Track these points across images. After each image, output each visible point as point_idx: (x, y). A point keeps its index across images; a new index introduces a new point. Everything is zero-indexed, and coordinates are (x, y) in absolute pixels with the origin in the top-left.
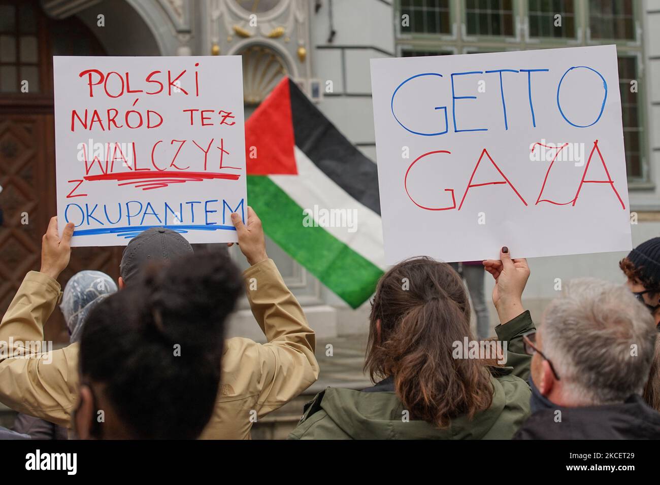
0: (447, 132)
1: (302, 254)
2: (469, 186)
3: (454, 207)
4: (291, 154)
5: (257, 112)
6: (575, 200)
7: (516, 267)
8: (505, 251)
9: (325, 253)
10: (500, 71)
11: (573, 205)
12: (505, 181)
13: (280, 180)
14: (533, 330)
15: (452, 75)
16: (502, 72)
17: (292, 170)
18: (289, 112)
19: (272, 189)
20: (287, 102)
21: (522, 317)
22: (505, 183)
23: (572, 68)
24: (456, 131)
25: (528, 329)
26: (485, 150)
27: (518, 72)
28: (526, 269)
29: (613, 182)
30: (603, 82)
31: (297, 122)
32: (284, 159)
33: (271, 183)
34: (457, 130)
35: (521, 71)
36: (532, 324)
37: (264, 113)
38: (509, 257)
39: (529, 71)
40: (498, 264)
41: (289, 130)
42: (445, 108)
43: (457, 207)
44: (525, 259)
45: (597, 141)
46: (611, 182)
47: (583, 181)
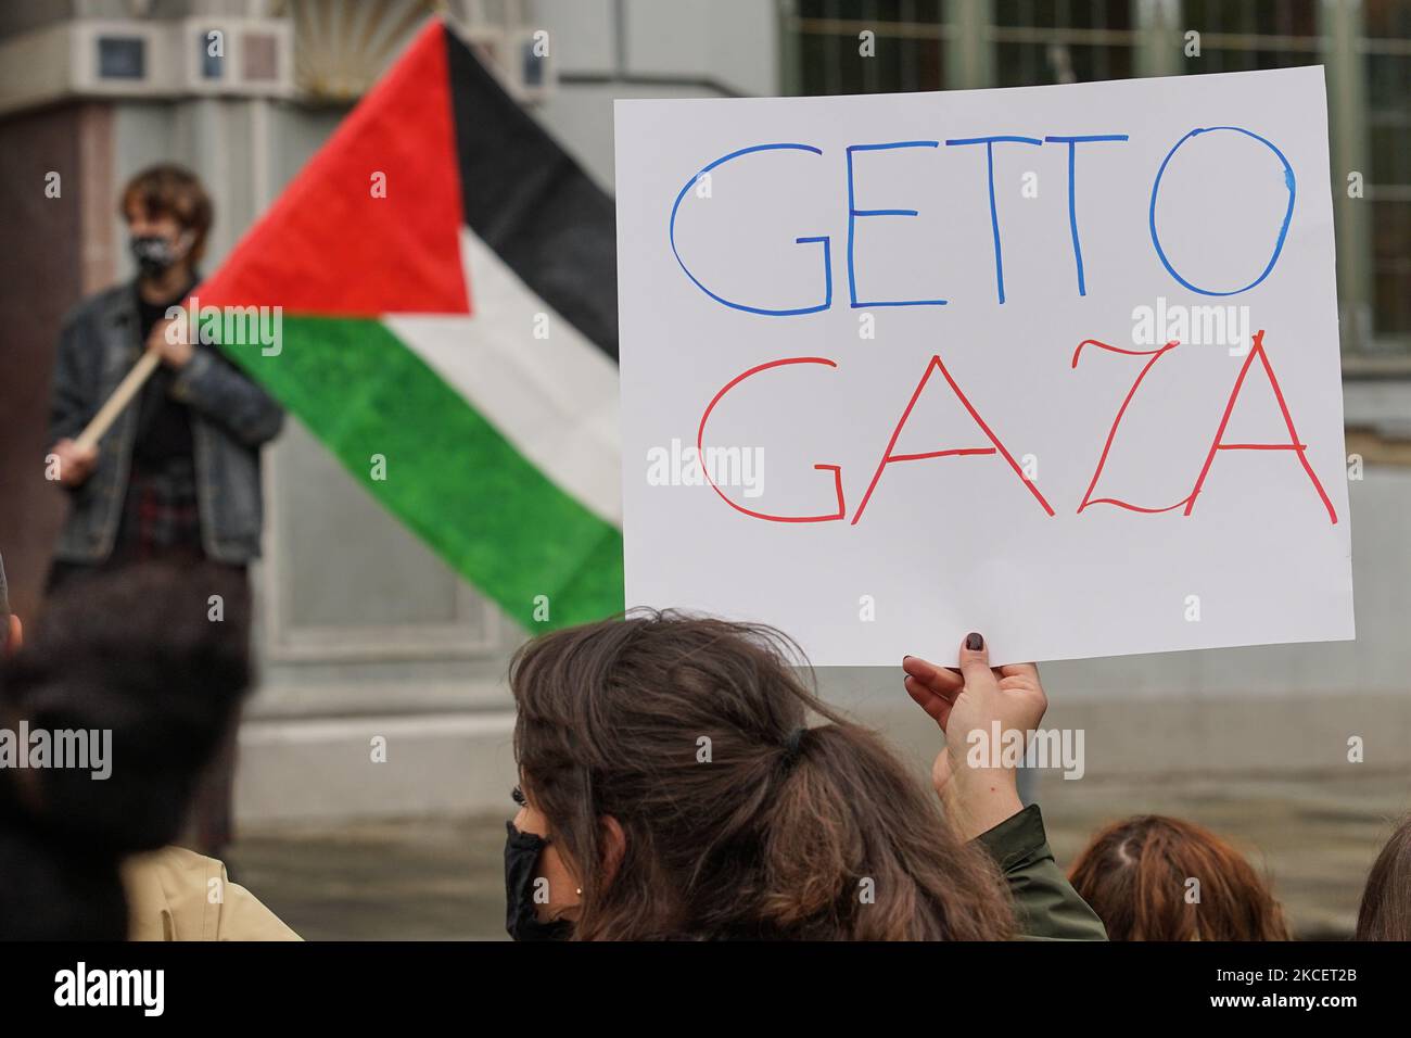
0: (827, 306)
1: (482, 555)
2: (887, 459)
3: (841, 516)
4: (452, 254)
5: (347, 128)
6: (1191, 500)
7: (1003, 688)
8: (975, 643)
9: (552, 551)
10: (989, 141)
11: (1187, 512)
12: (992, 445)
13: (417, 331)
14: (1047, 861)
15: (849, 150)
16: (993, 144)
17: (453, 300)
18: (444, 123)
19: (394, 358)
20: (439, 96)
21: (1016, 823)
22: (992, 451)
23: (1194, 133)
24: (854, 305)
25: (1032, 859)
26: (936, 360)
27: (1040, 143)
28: (1033, 693)
29: (1304, 447)
30: (1285, 169)
31: (470, 155)
32: (431, 267)
33: (392, 341)
34: (858, 302)
35: (1049, 139)
36: (1046, 845)
37: (372, 129)
38: (984, 661)
39: (1072, 141)
40: (952, 677)
41: (447, 178)
42: (827, 240)
43: (850, 513)
44: (1033, 664)
45: (1261, 333)
46: (1299, 448)
47: (1216, 446)
